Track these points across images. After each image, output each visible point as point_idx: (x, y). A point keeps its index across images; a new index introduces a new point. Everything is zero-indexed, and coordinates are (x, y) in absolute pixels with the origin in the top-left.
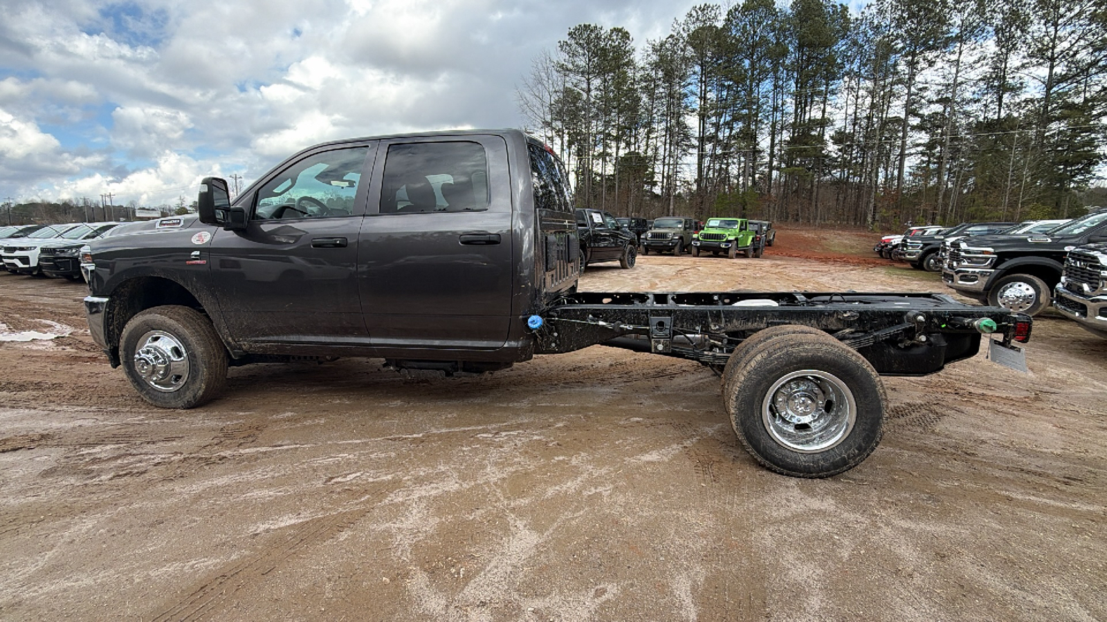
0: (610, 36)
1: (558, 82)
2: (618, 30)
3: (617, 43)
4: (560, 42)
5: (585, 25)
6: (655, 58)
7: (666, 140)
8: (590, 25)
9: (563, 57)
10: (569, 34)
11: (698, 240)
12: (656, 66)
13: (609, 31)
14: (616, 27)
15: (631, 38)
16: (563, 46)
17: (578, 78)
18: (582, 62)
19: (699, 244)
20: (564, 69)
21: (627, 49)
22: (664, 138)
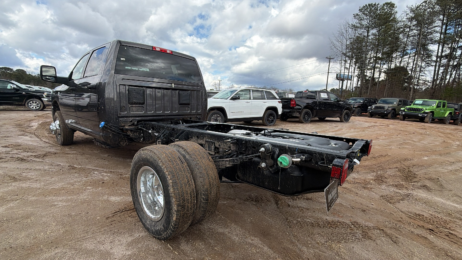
0: (383, 7)
1: (352, 34)
2: (387, 4)
3: (386, 10)
4: (354, 14)
5: (369, 5)
6: (412, 15)
7: (415, 59)
8: (372, 4)
9: (355, 22)
10: (359, 10)
11: (404, 111)
12: (411, 19)
13: (382, 5)
14: (387, 2)
15: (395, 6)
16: (356, 16)
17: (362, 31)
18: (365, 23)
19: (404, 113)
20: (355, 27)
21: (392, 12)
22: (414, 58)
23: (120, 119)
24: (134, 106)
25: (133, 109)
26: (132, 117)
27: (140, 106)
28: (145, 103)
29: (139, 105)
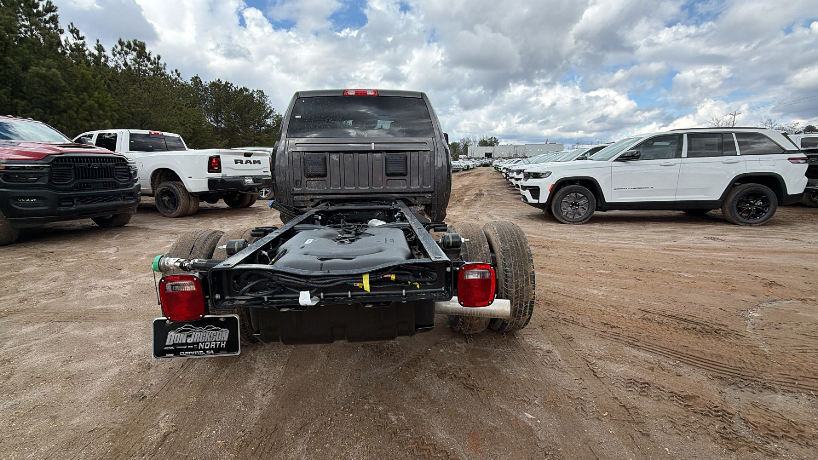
23: (296, 197)
24: (312, 179)
25: (310, 184)
26: (310, 194)
27: (321, 179)
28: (328, 175)
29: (318, 179)
